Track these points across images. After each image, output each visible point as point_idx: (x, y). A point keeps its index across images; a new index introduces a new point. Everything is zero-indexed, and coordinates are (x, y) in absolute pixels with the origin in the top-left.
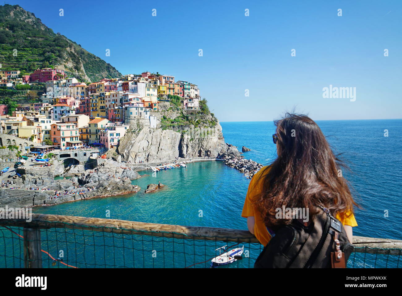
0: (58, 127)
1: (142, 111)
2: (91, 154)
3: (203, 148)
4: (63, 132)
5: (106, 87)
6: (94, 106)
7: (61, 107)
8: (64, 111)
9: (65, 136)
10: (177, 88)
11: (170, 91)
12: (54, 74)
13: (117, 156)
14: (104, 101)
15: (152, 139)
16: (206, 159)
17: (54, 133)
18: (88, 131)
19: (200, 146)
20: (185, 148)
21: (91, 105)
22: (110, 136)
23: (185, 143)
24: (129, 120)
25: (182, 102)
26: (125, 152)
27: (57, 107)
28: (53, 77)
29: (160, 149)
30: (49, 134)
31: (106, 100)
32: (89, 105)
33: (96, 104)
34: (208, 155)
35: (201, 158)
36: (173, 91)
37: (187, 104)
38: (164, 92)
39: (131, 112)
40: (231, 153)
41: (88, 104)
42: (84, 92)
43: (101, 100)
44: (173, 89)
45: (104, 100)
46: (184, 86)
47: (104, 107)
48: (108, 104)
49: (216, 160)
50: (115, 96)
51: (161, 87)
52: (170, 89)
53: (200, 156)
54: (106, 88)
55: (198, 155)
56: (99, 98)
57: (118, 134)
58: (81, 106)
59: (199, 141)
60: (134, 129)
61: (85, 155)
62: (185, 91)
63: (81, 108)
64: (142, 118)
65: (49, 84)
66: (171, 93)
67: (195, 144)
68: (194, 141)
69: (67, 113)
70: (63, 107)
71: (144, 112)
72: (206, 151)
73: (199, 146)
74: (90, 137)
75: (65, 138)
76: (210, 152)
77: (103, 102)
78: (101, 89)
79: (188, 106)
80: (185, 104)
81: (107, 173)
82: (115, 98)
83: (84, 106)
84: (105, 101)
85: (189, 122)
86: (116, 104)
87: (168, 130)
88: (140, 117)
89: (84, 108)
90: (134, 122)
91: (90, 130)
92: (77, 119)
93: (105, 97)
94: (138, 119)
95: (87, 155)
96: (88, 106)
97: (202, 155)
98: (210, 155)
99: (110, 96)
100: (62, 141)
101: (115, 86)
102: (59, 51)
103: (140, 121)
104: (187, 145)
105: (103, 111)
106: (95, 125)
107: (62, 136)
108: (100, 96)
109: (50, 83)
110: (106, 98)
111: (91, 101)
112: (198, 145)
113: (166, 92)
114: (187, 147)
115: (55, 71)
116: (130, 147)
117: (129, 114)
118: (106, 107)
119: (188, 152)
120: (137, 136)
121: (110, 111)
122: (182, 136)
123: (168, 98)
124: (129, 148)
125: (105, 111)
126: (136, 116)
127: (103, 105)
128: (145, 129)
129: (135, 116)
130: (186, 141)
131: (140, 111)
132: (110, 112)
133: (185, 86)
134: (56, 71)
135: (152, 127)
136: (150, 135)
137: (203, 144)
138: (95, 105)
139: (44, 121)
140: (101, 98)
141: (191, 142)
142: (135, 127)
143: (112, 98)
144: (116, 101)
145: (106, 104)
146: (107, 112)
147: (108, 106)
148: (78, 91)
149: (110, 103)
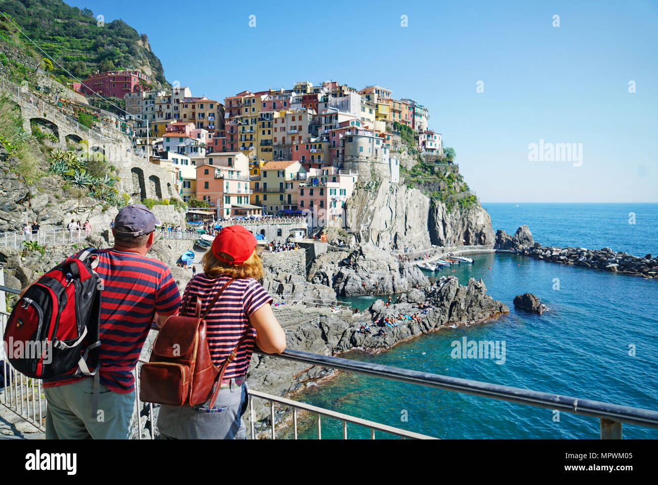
0: (216, 172)
1: (379, 146)
2: (292, 232)
3: (471, 228)
4: (227, 183)
5: (264, 104)
6: (246, 140)
7: (179, 140)
8: (186, 148)
9: (230, 192)
10: (406, 111)
11: (394, 116)
12: (134, 81)
13: (349, 237)
14: (269, 129)
15: (396, 205)
16: (478, 249)
17: (204, 185)
18: (261, 186)
19: (466, 224)
20: (441, 227)
21: (239, 137)
22: (331, 194)
23: (440, 216)
24: (356, 164)
25: (417, 138)
26: (362, 229)
27: (171, 139)
28: (132, 87)
29: (408, 227)
30: (189, 187)
31: (276, 129)
32: (235, 137)
33: (251, 136)
34: (481, 242)
35: (470, 248)
36: (400, 117)
37: (424, 143)
38: (385, 117)
39: (360, 147)
40: (525, 239)
41: (232, 136)
42: (214, 114)
43: (264, 127)
44: (400, 112)
45: (269, 127)
46: (414, 109)
47: (269, 142)
48: (279, 135)
49: (496, 252)
50: (297, 118)
51: (379, 106)
52: (394, 111)
53: (467, 243)
54: (264, 106)
55: (464, 241)
56: (260, 123)
57: (343, 192)
58: (216, 140)
59: (461, 213)
60: (367, 183)
61: (280, 233)
62: (417, 119)
63: (216, 144)
64: (378, 160)
65: (133, 99)
66: (397, 119)
67: (456, 219)
68: (453, 213)
69: (192, 151)
70: (184, 139)
71: (382, 148)
72: (476, 235)
73: (464, 225)
74: (265, 198)
75: (229, 197)
76: (485, 237)
77: (266, 132)
78: (252, 107)
79: (427, 147)
80: (421, 142)
81: (375, 272)
82: (297, 123)
83: (223, 140)
84: (272, 130)
85: (438, 176)
86: (300, 135)
87: (414, 189)
88: (376, 158)
89: (224, 144)
90: (365, 167)
91: (265, 184)
92: (230, 160)
93: (274, 121)
94: (373, 163)
95: (283, 234)
96: (232, 140)
97: (470, 242)
98: (485, 241)
99: (285, 120)
100: (226, 203)
101: (285, 103)
102: (128, 44)
103: (376, 166)
104: (443, 221)
105: (266, 150)
106: (279, 172)
107: (225, 191)
108: (263, 119)
109: (134, 96)
110: (276, 122)
111: (240, 128)
112: (461, 222)
113: (388, 117)
114: (444, 225)
115: (135, 75)
116: (369, 219)
117: (356, 150)
118: (275, 141)
119: (447, 236)
120: (376, 196)
121: (297, 146)
122: (432, 202)
123: (395, 129)
124: (367, 221)
125: (271, 150)
126: (369, 155)
127: (267, 137)
128: (385, 186)
129: (367, 156)
130: (441, 214)
131: (376, 146)
132: (297, 149)
133: (416, 108)
134: (137, 76)
135: (393, 181)
136: (393, 197)
137: (469, 219)
138: (248, 137)
139: (177, 159)
140: (263, 123)
141: (449, 215)
142: (367, 178)
143: (290, 123)
144: (300, 128)
145: (275, 135)
146: (275, 152)
147: (280, 140)
148: (202, 111)
149: (284, 134)
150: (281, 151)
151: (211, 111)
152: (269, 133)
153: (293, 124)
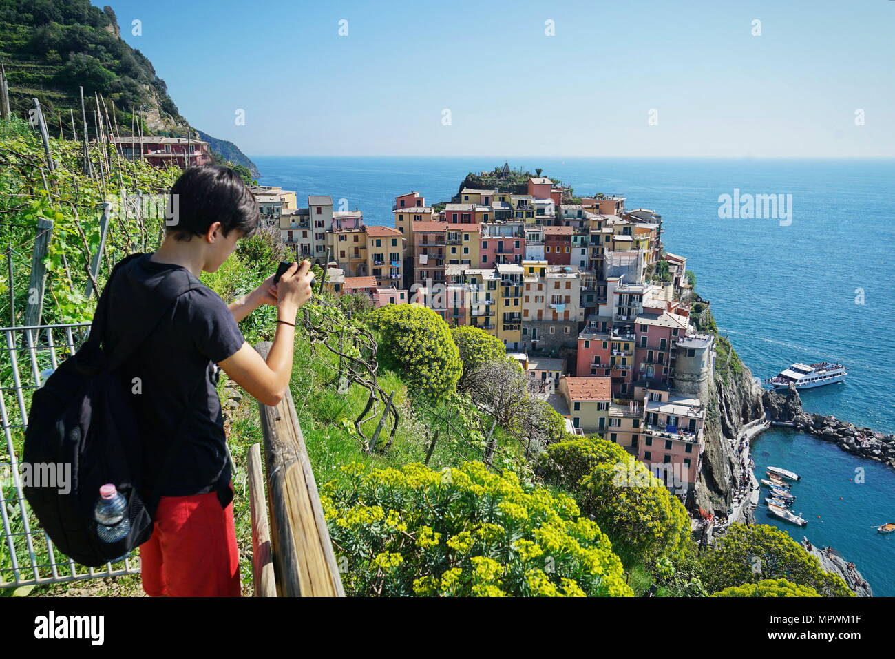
14: (517, 298)
31: (527, 298)
39: (703, 362)
42: (397, 255)
43: (507, 295)
45: (517, 295)
47: (516, 316)
48: (533, 308)
56: (501, 289)
77: (512, 303)
82: (563, 292)
84: (522, 300)
90: (706, 386)
93: (525, 286)
101: (517, 243)
105: (511, 328)
110: (528, 288)
117: (698, 368)
118: (526, 315)
125: (518, 328)
127: (512, 309)
132: (587, 346)
140: (508, 288)
143: (550, 292)
144: (568, 300)
145: (526, 306)
146: (525, 331)
147: (533, 314)
148: (379, 251)
149: (541, 306)
150: (535, 330)
151: (394, 250)
152: (516, 303)
153: (557, 293)
